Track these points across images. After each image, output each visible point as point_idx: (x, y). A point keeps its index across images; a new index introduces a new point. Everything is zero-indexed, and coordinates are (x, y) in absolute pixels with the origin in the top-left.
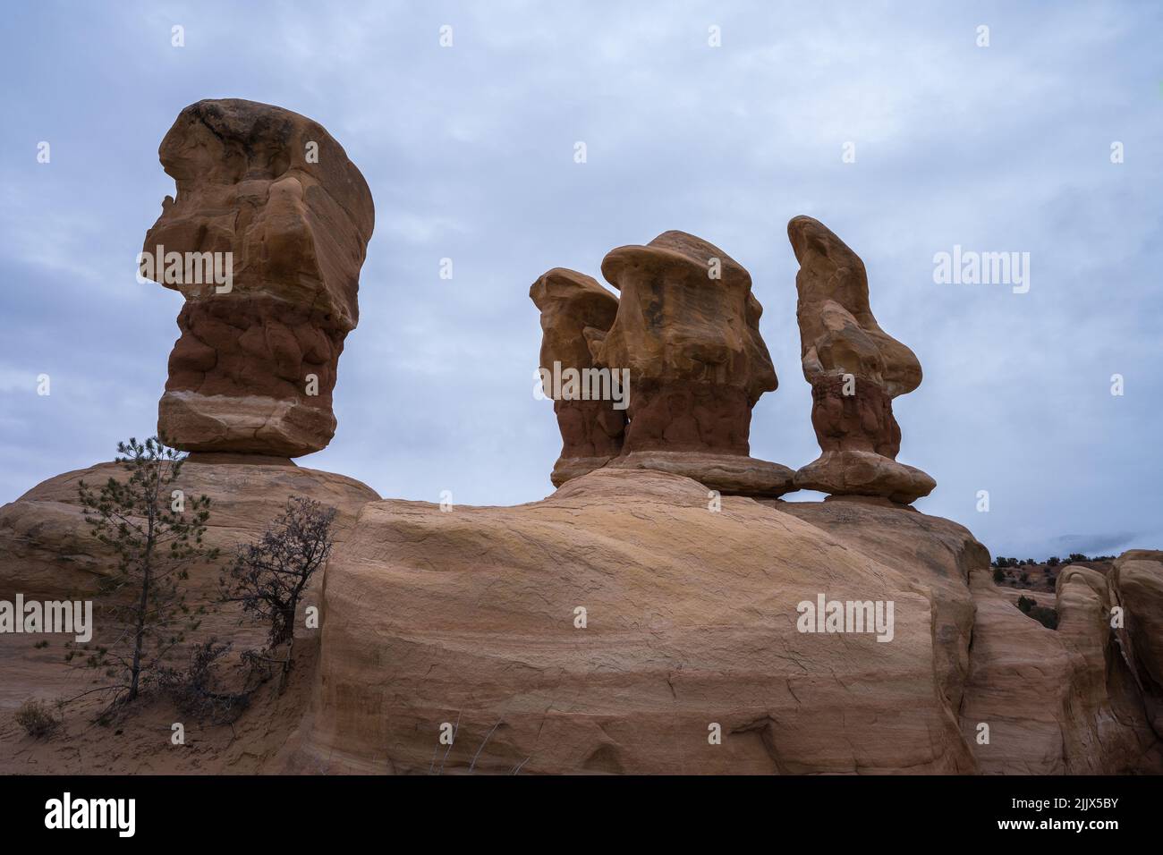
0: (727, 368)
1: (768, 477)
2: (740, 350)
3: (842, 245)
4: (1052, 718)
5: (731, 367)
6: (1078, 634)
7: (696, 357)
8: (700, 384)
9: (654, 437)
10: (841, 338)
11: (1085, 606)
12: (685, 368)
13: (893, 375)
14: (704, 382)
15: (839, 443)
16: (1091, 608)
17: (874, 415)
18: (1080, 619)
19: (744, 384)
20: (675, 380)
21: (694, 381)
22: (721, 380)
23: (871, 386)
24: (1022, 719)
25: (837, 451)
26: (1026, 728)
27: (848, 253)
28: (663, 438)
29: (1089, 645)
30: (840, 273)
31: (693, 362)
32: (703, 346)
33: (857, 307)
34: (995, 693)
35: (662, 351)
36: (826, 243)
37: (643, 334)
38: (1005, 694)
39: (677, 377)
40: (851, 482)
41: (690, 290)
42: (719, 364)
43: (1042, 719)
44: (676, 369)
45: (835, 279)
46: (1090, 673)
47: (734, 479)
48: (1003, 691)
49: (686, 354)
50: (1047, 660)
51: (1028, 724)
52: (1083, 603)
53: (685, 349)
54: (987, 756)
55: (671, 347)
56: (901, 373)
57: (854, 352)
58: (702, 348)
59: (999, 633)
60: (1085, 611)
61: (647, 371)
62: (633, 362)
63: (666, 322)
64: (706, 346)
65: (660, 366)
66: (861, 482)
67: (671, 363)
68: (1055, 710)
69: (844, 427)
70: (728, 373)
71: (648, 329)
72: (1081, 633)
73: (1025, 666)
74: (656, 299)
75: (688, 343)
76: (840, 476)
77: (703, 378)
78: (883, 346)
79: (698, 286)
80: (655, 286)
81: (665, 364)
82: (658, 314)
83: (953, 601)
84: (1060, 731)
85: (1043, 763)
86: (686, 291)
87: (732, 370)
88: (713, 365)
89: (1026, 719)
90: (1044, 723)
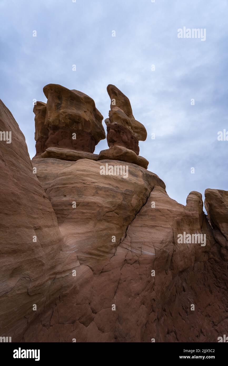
0: (82, 124)
1: (91, 156)
2: (87, 120)
3: (122, 94)
4: (169, 226)
5: (83, 124)
6: (190, 207)
7: (70, 119)
8: (74, 129)
9: (54, 143)
10: (115, 112)
11: (194, 199)
12: (66, 122)
13: (136, 130)
14: (75, 129)
15: (113, 144)
16: (195, 200)
17: (127, 137)
18: (192, 203)
19: (89, 131)
20: (64, 127)
21: (71, 128)
22: (80, 128)
23: (126, 129)
24: (156, 226)
25: (112, 146)
26: (157, 229)
27: (124, 96)
28: (58, 144)
29: (194, 210)
30: (121, 101)
31: (69, 120)
32: (72, 114)
33: (128, 113)
34: (147, 217)
35: (58, 116)
36: (117, 92)
37: (54, 112)
38: (151, 217)
39: (64, 126)
40: (115, 154)
41: (72, 101)
42: (79, 122)
43: (164, 226)
44: (63, 123)
45: (120, 103)
46: (193, 219)
47: (78, 155)
48: (151, 216)
49: (67, 117)
50: (174, 209)
51: (157, 228)
52: (193, 199)
53: (66, 116)
54: (136, 241)
55: (62, 115)
56: (139, 130)
57: (119, 117)
58: (71, 115)
59: (157, 200)
60: (193, 201)
61: (53, 122)
62: (49, 120)
63: (61, 108)
64: (73, 115)
65: (58, 121)
66: (118, 155)
67: (62, 120)
68: (171, 223)
69: (115, 139)
70: (82, 125)
71: (56, 111)
72: (191, 207)
73: (163, 209)
74: (59, 102)
75: (67, 114)
76: (112, 153)
77: (74, 127)
78: (133, 121)
79: (75, 100)
80: (59, 98)
81: (59, 120)
82: (59, 106)
83: (135, 183)
84: (172, 231)
85: (161, 243)
86: (70, 101)
87: (83, 125)
88: (77, 123)
89: (158, 226)
90: (165, 228)
